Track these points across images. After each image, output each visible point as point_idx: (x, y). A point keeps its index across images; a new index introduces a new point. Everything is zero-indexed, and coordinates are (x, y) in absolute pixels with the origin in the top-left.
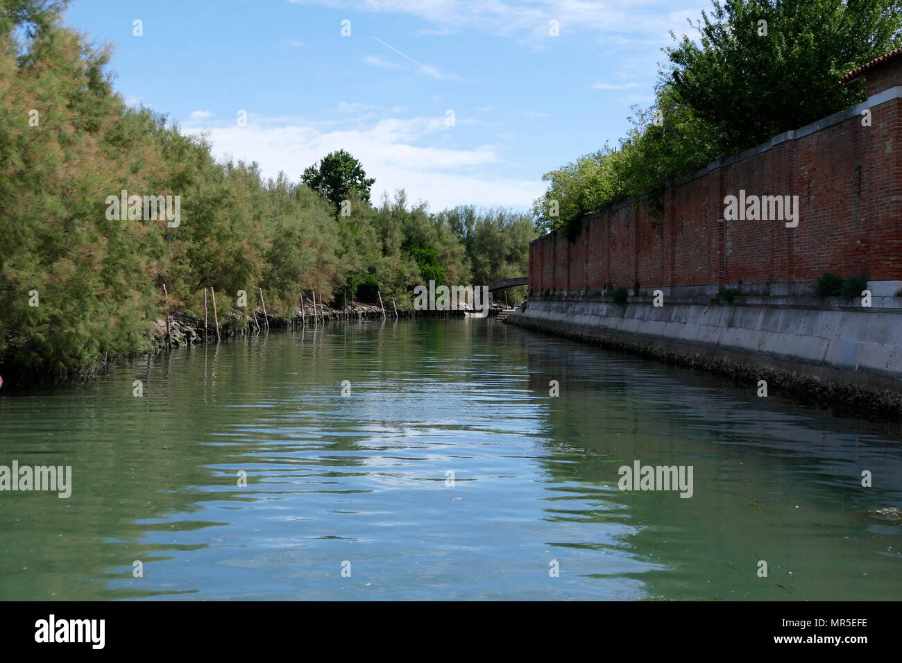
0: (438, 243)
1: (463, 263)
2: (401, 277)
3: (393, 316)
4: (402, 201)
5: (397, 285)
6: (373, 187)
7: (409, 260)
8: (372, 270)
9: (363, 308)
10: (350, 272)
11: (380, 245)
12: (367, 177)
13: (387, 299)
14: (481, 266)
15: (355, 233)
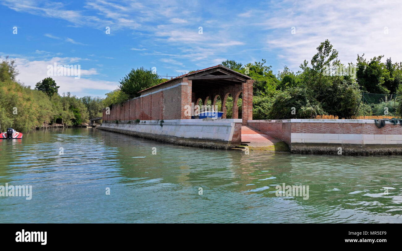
0: (79, 107)
1: (87, 113)
2: (69, 116)
3: (66, 127)
4: (69, 95)
5: (67, 119)
6: (59, 89)
7: (71, 112)
8: (61, 115)
9: (57, 125)
10: (55, 115)
11: (63, 108)
12: (57, 85)
13: (65, 122)
14: (92, 113)
15: (56, 104)
